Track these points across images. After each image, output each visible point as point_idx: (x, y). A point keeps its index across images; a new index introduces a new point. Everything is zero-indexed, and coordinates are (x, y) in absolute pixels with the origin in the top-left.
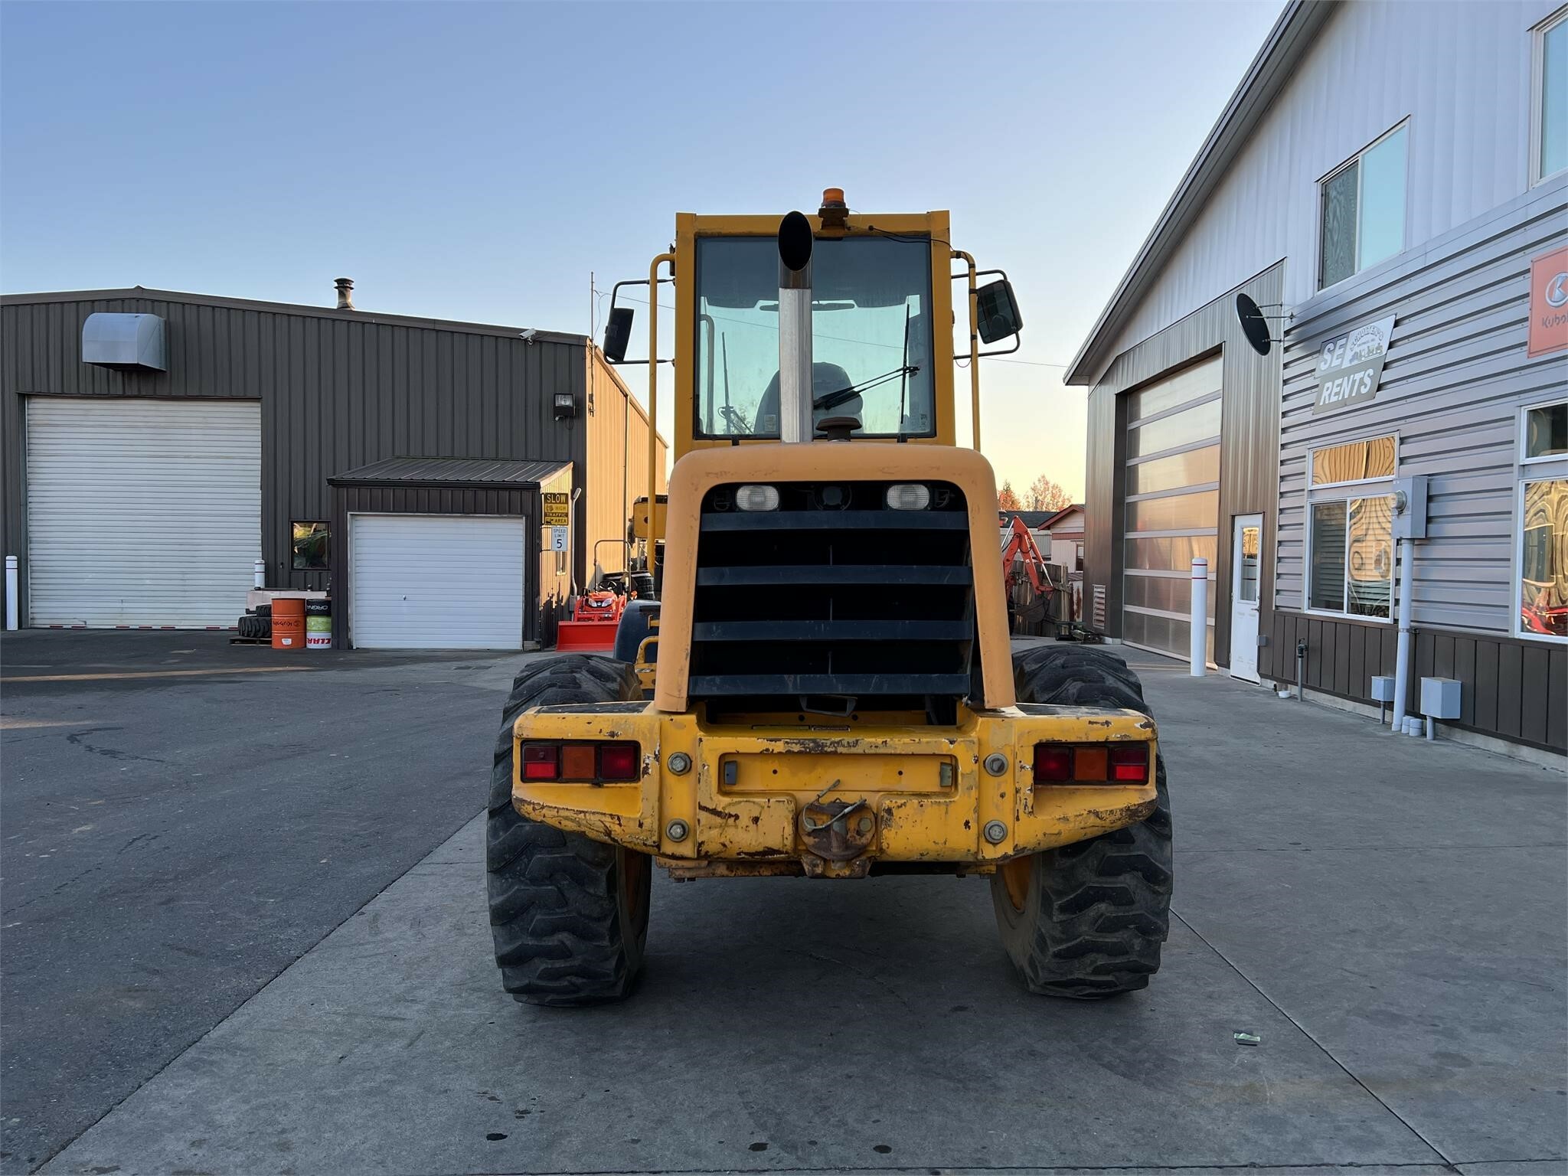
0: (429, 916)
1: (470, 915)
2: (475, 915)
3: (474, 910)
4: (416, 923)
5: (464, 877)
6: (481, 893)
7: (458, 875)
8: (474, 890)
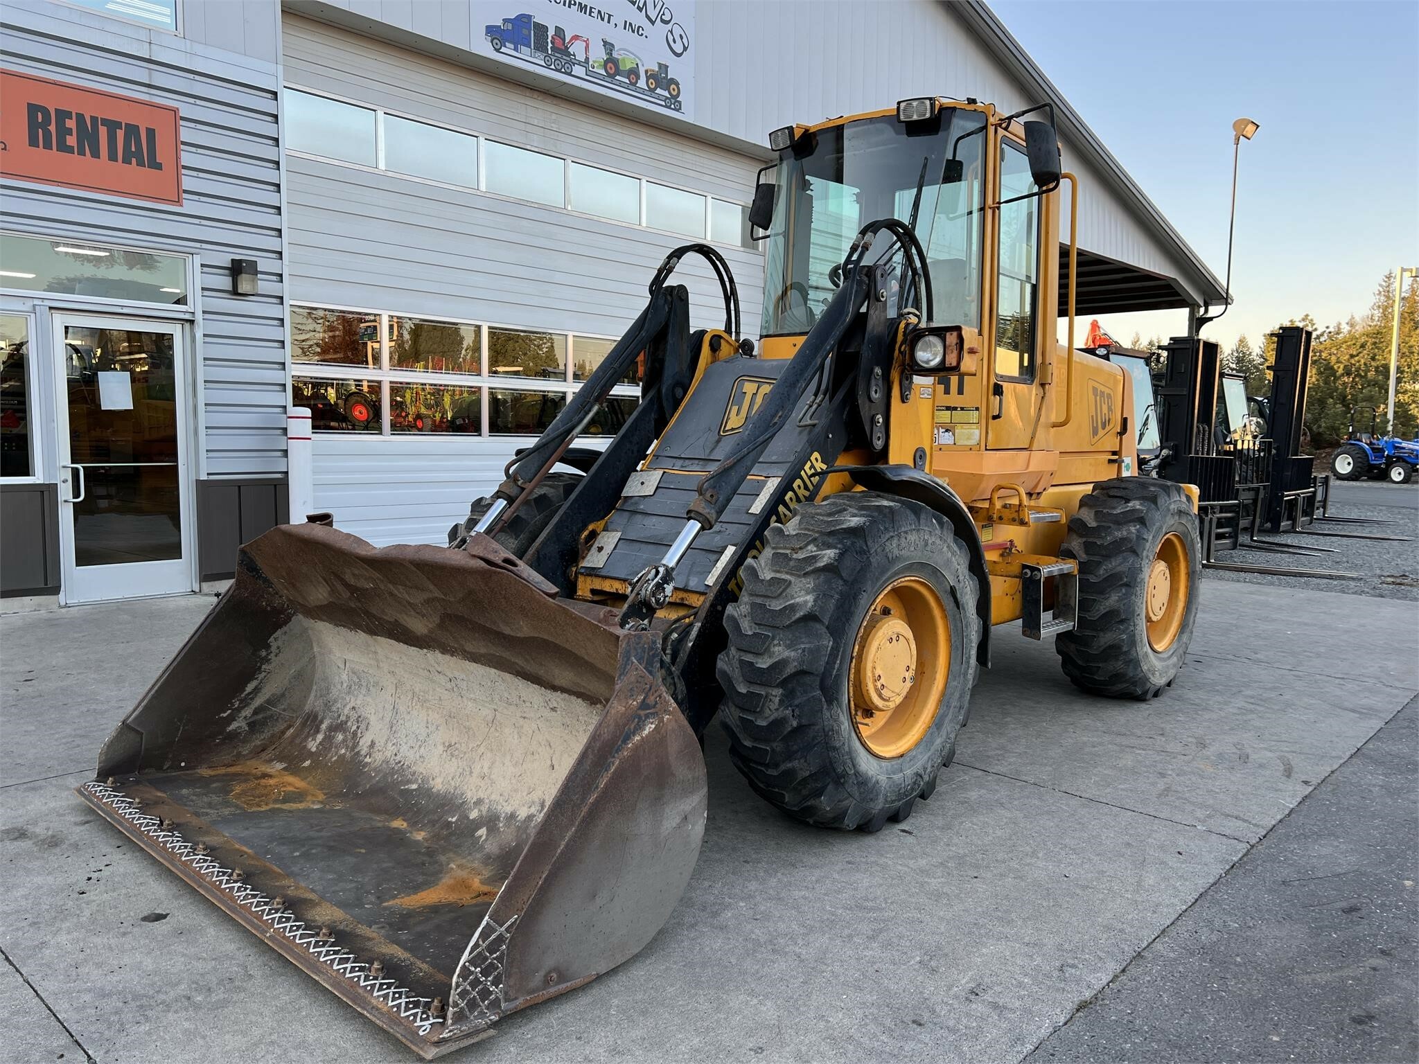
0: (1230, 762)
1: (1187, 752)
2: (1183, 753)
3: (1183, 757)
4: (1244, 758)
5: (1185, 799)
6: (1170, 773)
7: (1193, 803)
8: (1177, 778)
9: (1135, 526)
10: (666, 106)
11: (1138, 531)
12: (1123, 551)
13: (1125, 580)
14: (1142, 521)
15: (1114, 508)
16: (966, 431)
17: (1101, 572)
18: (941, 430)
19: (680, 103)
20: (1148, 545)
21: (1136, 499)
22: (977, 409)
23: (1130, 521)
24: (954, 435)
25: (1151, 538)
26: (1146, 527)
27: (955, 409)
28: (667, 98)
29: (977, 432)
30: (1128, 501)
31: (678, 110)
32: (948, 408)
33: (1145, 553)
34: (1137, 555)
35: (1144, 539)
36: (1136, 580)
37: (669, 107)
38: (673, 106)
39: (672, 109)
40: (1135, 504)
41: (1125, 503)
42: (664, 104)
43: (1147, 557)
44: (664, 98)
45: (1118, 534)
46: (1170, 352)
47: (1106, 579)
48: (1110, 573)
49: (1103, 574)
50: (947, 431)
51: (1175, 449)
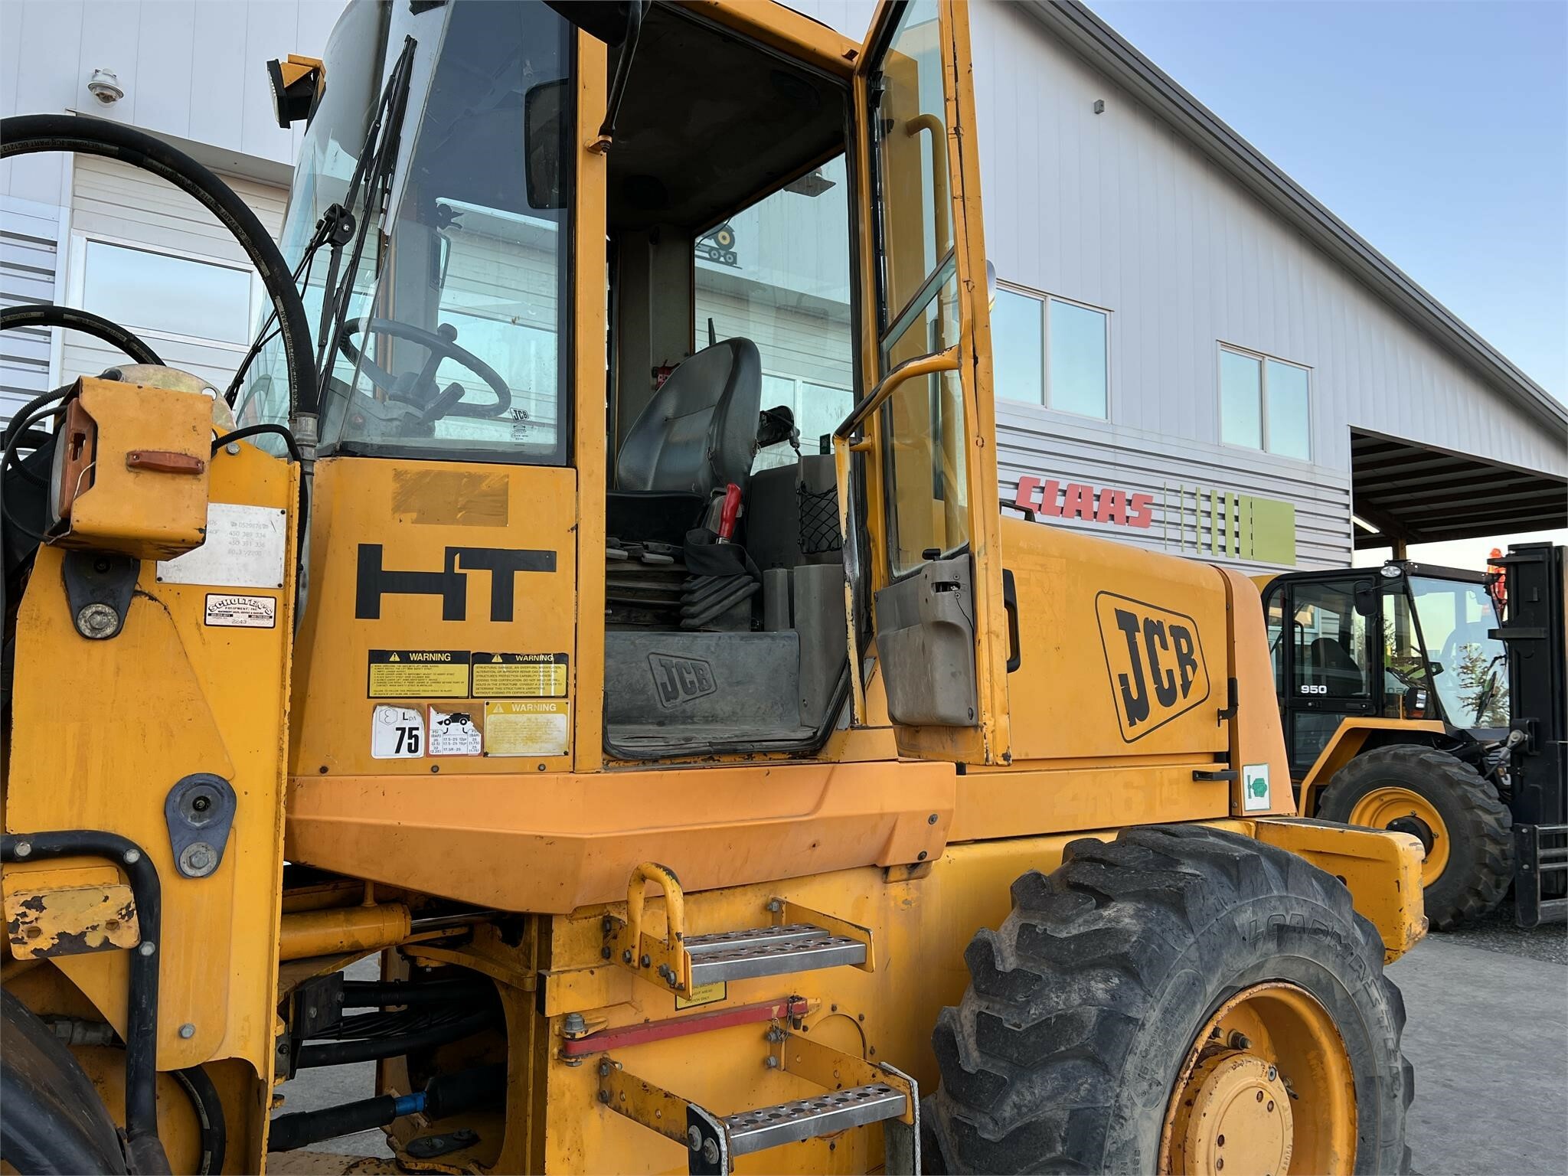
9: (1107, 980)
10: (711, 259)
11: (1114, 995)
12: (1063, 1057)
13: (1060, 1148)
14: (1127, 967)
15: (1066, 921)
16: (522, 719)
17: (1008, 1111)
18: (435, 717)
19: (734, 255)
20: (1143, 1039)
21: (1126, 897)
22: (561, 658)
23: (1094, 965)
24: (480, 728)
25: (1154, 1016)
26: (1140, 984)
27: (485, 658)
28: (712, 248)
29: (561, 722)
30: (1104, 900)
31: (731, 264)
32: (458, 657)
33: (1131, 1065)
34: (1106, 1070)
35: (1131, 1020)
36: (1101, 1147)
37: (717, 261)
38: (722, 259)
39: (722, 263)
40: (1123, 914)
41: (1097, 907)
42: (707, 255)
43: (1142, 1073)
44: (707, 249)
45: (1057, 1001)
46: (1512, 569)
47: (1014, 1137)
48: (1026, 1120)
49: (1012, 1120)
50: (456, 718)
51: (1534, 728)
